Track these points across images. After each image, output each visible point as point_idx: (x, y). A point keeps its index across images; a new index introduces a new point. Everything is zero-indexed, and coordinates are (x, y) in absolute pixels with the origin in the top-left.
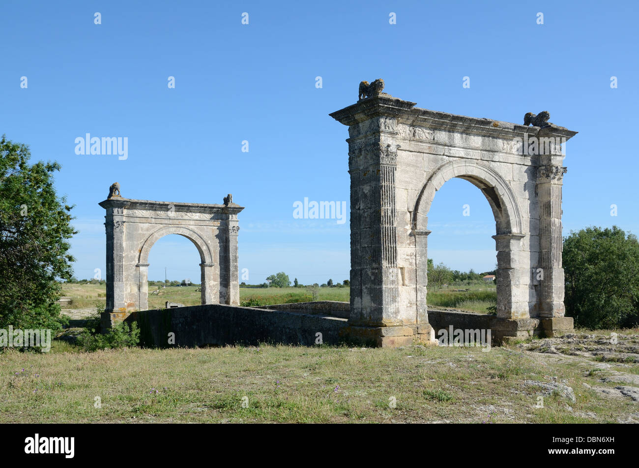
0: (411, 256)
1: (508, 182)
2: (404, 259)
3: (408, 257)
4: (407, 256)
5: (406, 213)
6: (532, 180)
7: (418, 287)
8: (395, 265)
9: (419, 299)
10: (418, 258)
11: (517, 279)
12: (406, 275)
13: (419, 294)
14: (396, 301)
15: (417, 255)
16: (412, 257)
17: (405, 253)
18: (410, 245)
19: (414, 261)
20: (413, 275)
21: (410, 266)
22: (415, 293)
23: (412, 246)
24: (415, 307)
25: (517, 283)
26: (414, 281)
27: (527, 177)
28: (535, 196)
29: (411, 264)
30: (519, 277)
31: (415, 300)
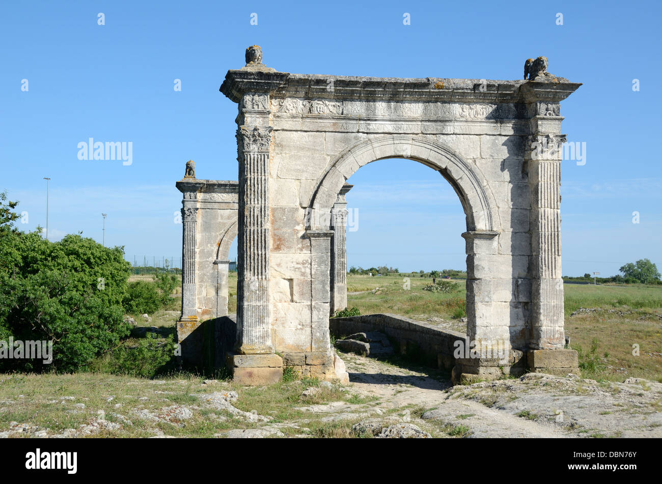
0: (303, 264)
1: (470, 161)
2: (292, 269)
3: (299, 266)
4: (297, 264)
5: (297, 209)
6: (517, 155)
7: (313, 304)
8: (264, 277)
9: (315, 318)
10: (315, 266)
11: (486, 293)
12: (296, 288)
13: (315, 312)
14: (263, 322)
15: (313, 263)
16: (306, 265)
17: (294, 260)
18: (302, 250)
19: (308, 271)
20: (307, 289)
21: (302, 278)
22: (309, 312)
23: (306, 252)
24: (309, 330)
25: (487, 299)
26: (308, 295)
27: (506, 151)
28: (523, 178)
29: (303, 274)
30: (490, 291)
31: (309, 321)
